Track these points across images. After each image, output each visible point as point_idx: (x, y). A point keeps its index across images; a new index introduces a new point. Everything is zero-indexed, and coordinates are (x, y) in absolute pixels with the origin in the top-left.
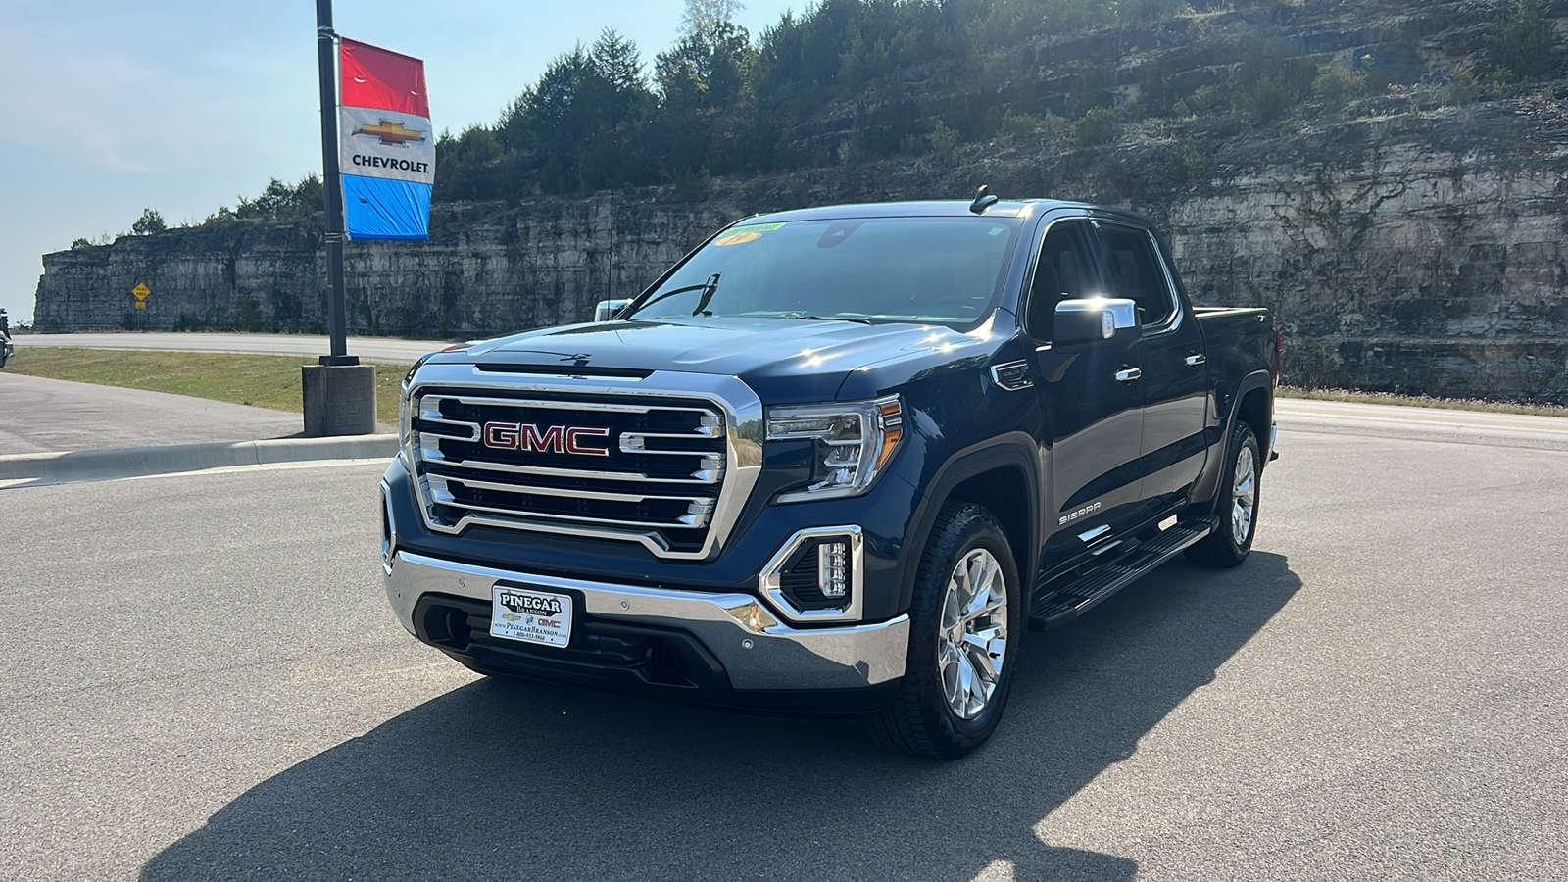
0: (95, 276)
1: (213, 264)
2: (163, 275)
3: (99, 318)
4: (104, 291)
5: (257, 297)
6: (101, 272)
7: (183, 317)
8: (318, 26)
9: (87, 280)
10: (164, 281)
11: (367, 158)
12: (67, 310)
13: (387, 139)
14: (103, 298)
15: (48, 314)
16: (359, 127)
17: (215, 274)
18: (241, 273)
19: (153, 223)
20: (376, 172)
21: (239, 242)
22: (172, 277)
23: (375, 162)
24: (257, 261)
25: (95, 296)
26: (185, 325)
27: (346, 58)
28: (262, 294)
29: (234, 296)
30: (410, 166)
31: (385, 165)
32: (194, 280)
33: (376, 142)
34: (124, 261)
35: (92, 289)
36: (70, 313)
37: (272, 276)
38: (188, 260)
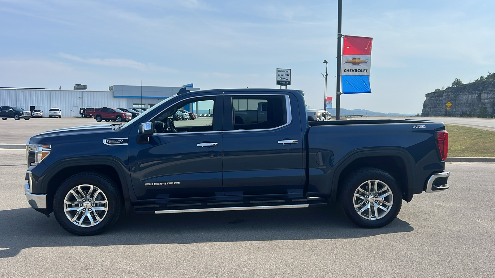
0: (439, 100)
1: (474, 95)
2: (458, 99)
3: (439, 112)
4: (441, 104)
5: (487, 106)
6: (441, 98)
7: (463, 112)
8: (338, 33)
9: (437, 101)
10: (458, 101)
11: (348, 70)
12: (430, 110)
13: (354, 64)
14: (440, 106)
15: (425, 111)
16: (346, 61)
17: (475, 98)
18: (483, 98)
19: (458, 82)
20: (351, 74)
21: (483, 88)
22: (461, 100)
23: (350, 71)
24: (488, 94)
25: (438, 106)
26: (463, 115)
27: (345, 41)
28: (489, 105)
29: (480, 105)
30: (361, 71)
31: (353, 71)
32: (468, 100)
33: (351, 65)
34: (448, 95)
35: (438, 104)
36: (431, 111)
37: (492, 99)
38: (467, 94)
